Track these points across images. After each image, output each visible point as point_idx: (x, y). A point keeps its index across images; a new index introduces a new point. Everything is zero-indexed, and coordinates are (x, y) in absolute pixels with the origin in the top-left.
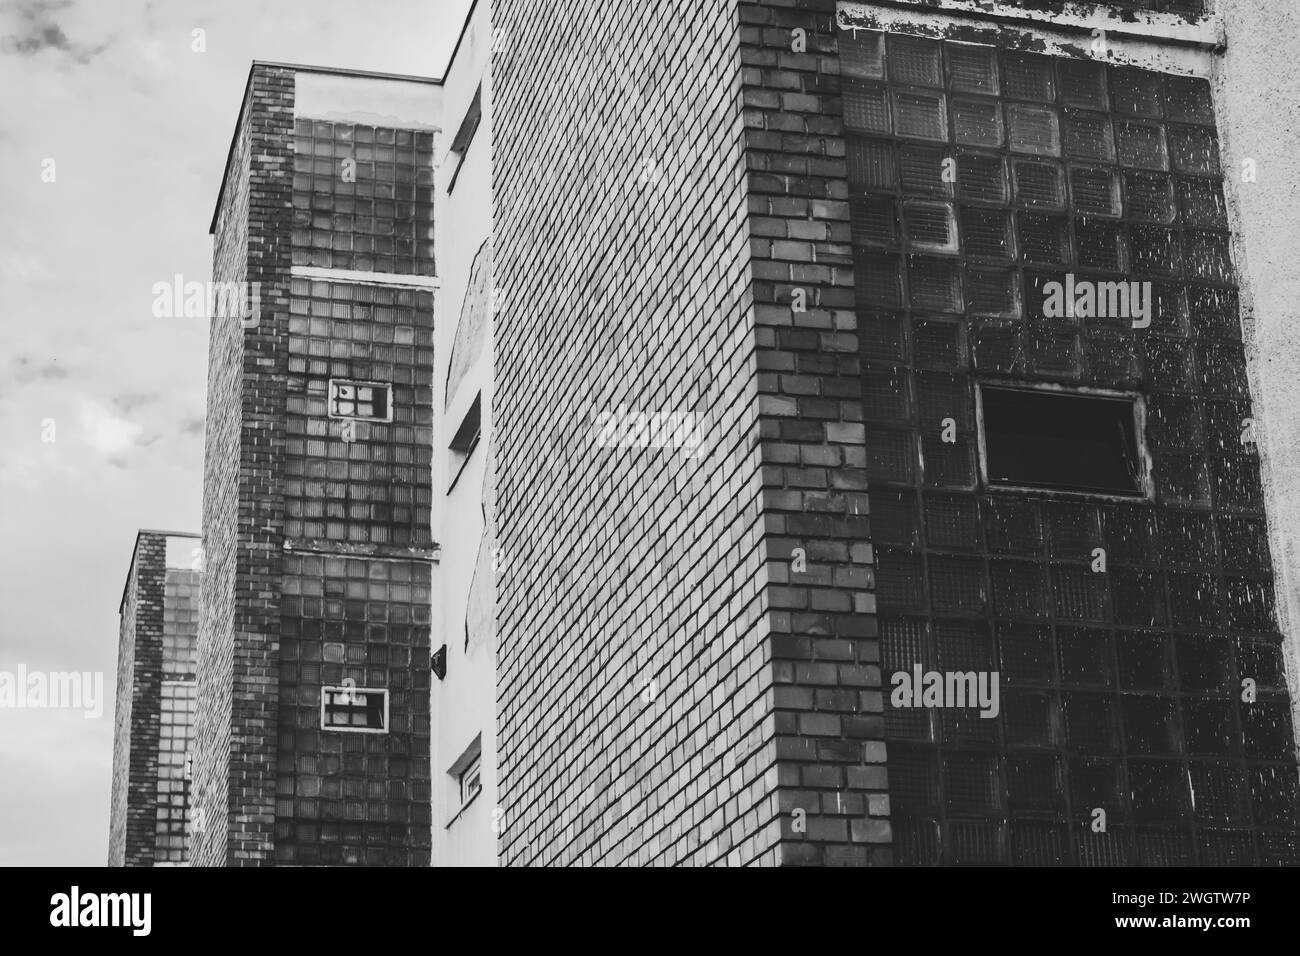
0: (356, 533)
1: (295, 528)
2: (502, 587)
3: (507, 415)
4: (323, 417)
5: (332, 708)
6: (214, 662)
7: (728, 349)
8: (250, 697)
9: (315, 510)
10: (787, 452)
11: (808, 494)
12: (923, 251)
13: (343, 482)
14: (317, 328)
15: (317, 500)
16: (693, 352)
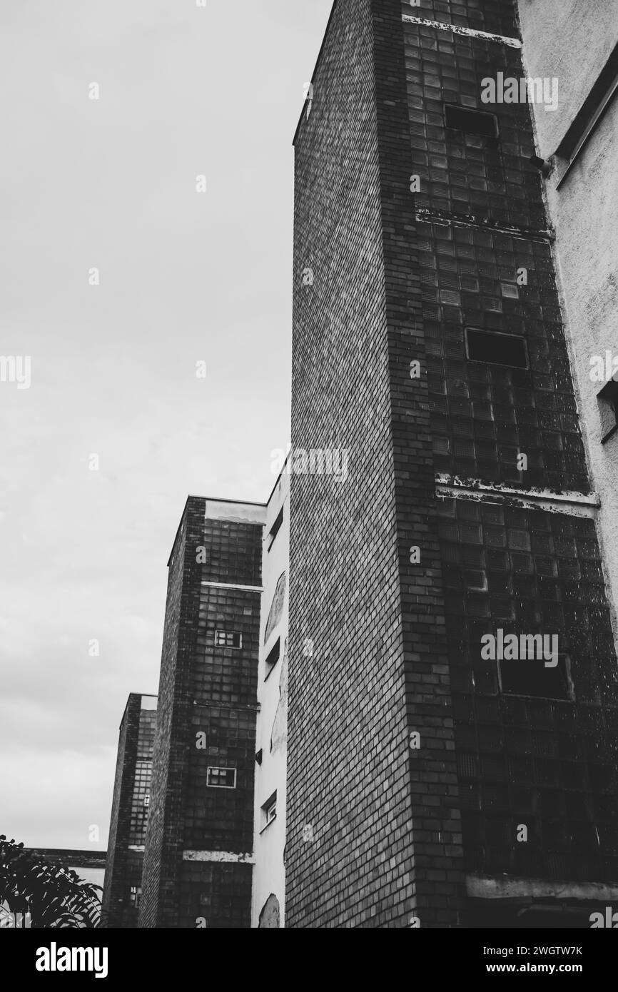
0: (225, 698)
1: (199, 695)
2: (290, 729)
3: (294, 653)
4: (212, 647)
5: (212, 776)
6: (161, 755)
7: (390, 631)
8: (176, 771)
9: (207, 687)
10: (416, 678)
11: (425, 696)
12: (472, 590)
13: (220, 675)
14: (211, 608)
15: (209, 682)
16: (375, 632)
